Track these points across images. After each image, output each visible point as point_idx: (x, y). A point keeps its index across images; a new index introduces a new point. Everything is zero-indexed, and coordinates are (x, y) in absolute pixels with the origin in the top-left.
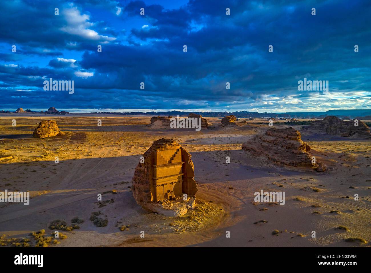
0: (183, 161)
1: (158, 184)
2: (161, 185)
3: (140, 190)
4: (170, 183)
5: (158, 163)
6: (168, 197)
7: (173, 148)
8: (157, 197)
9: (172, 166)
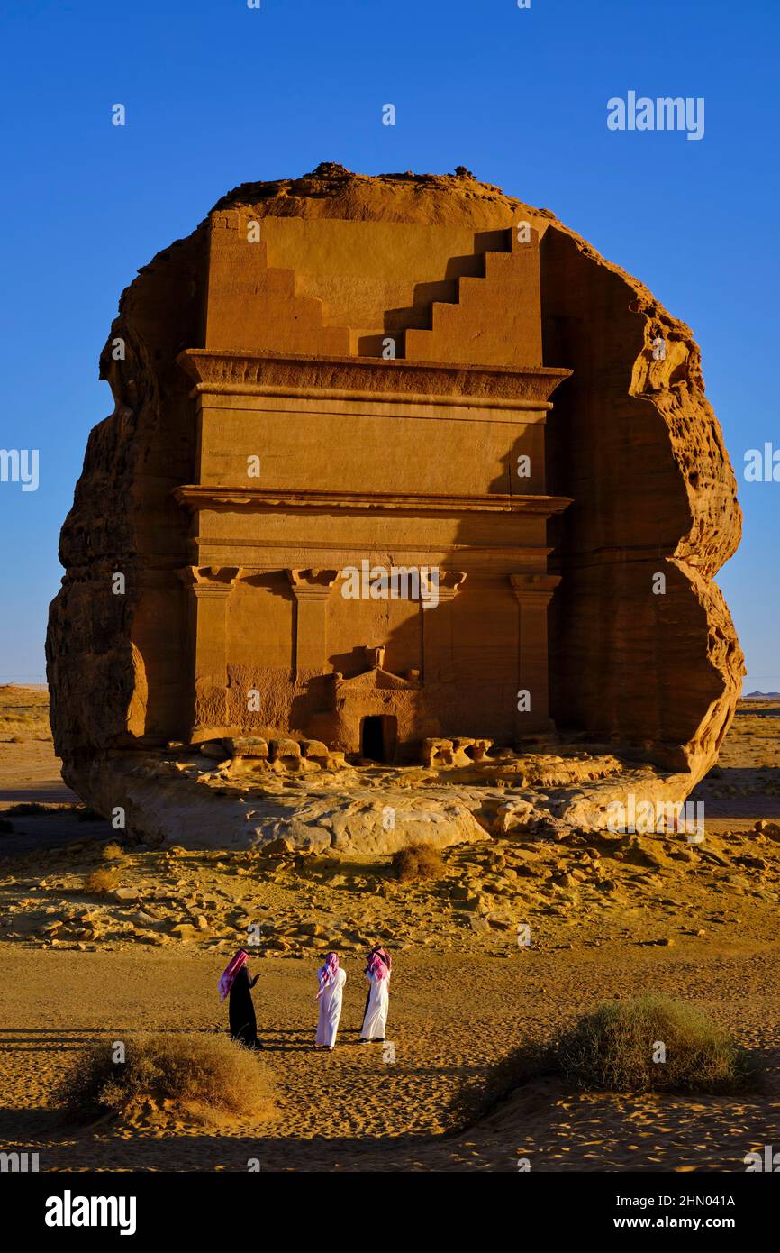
0: (553, 354)
1: (211, 555)
2: (256, 580)
5: (221, 332)
6: (335, 719)
7: (432, 209)
8: (198, 699)
9: (403, 396)
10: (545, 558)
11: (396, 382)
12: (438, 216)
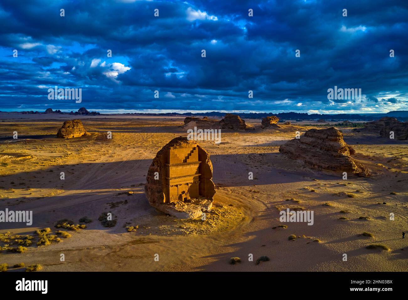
1: (171, 184)
2: (175, 186)
3: (153, 191)
4: (185, 184)
5: (171, 162)
6: (182, 199)
7: (188, 146)
8: (170, 198)
9: (186, 166)
10: (198, 181)
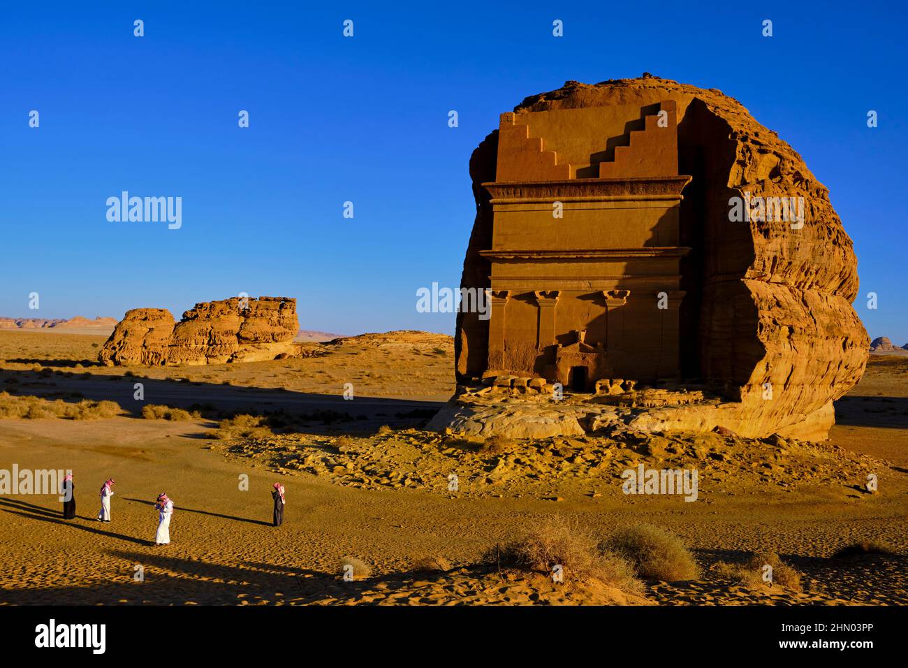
1: (496, 285)
2: (518, 297)
4: (585, 296)
6: (556, 369)
7: (619, 97)
8: (490, 356)
9: (596, 198)
10: (678, 281)
11: (593, 191)
12: (622, 101)
